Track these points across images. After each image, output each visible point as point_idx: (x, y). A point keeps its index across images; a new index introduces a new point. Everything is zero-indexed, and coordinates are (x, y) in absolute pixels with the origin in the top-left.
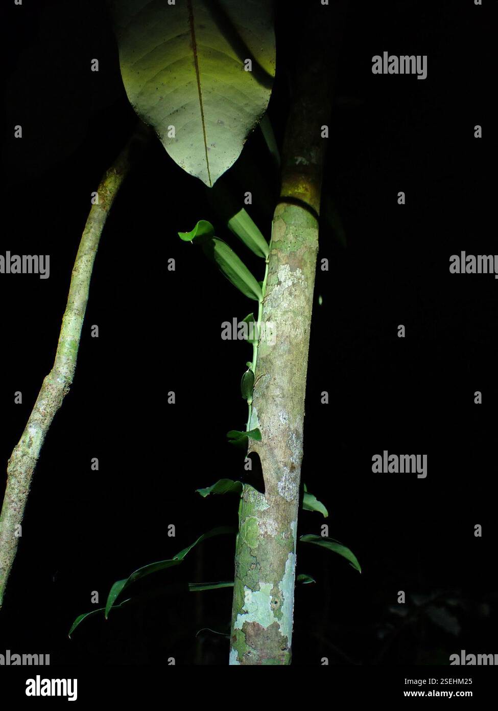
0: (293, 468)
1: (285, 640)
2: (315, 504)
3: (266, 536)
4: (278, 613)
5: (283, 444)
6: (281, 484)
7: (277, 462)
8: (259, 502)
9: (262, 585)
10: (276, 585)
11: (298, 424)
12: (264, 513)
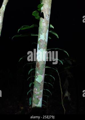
0: (49, 15)
1: (46, 42)
2: (52, 26)
3: (44, 26)
4: (45, 38)
5: (47, 11)
6: (47, 18)
7: (46, 14)
8: (43, 21)
9: (43, 34)
10: (45, 34)
11: (50, 8)
12: (44, 22)
